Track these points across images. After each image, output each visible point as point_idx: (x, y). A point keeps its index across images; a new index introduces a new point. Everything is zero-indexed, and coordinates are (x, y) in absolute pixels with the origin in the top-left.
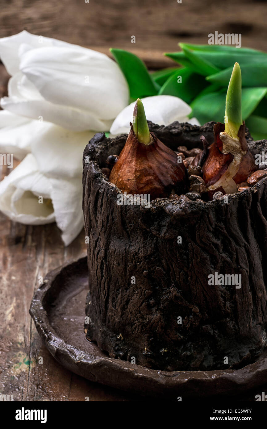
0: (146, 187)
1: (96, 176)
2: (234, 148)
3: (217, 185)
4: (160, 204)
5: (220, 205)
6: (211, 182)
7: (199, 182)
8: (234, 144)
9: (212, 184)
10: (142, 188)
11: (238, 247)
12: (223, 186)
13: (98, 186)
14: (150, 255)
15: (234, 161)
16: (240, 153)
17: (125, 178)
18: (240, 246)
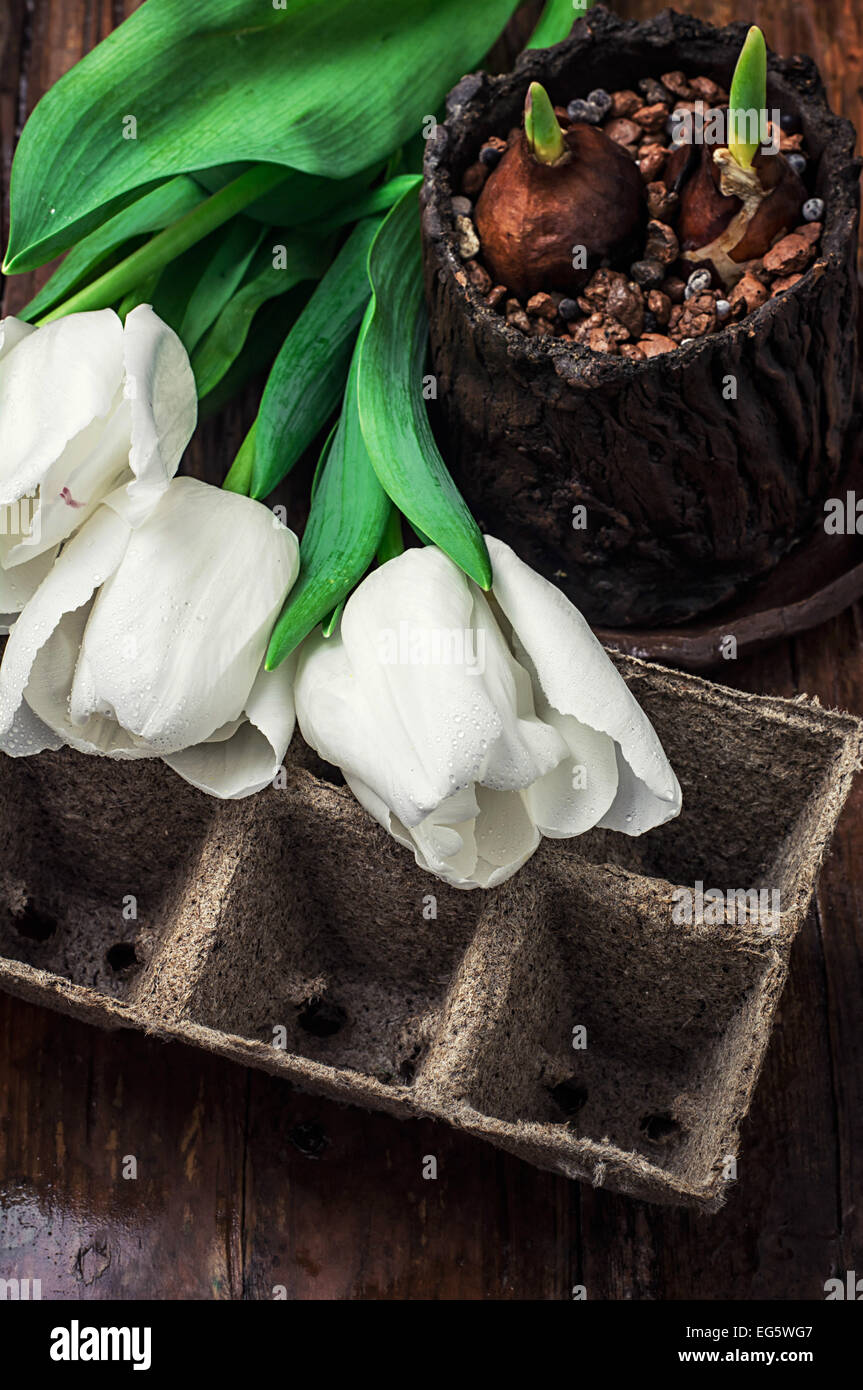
0: (544, 259)
1: (436, 240)
2: (742, 185)
3: (702, 254)
4: (547, 351)
5: (669, 368)
6: (692, 243)
7: (665, 240)
8: (743, 179)
9: (694, 249)
10: (536, 260)
11: (709, 428)
12: (714, 259)
13: (437, 261)
14: (530, 427)
15: (742, 213)
16: (757, 193)
17: (504, 228)
18: (714, 424)
